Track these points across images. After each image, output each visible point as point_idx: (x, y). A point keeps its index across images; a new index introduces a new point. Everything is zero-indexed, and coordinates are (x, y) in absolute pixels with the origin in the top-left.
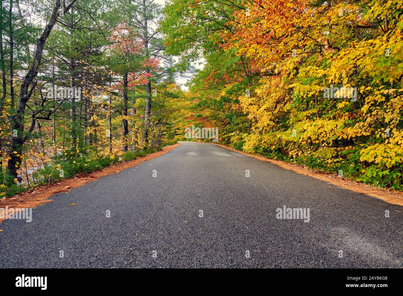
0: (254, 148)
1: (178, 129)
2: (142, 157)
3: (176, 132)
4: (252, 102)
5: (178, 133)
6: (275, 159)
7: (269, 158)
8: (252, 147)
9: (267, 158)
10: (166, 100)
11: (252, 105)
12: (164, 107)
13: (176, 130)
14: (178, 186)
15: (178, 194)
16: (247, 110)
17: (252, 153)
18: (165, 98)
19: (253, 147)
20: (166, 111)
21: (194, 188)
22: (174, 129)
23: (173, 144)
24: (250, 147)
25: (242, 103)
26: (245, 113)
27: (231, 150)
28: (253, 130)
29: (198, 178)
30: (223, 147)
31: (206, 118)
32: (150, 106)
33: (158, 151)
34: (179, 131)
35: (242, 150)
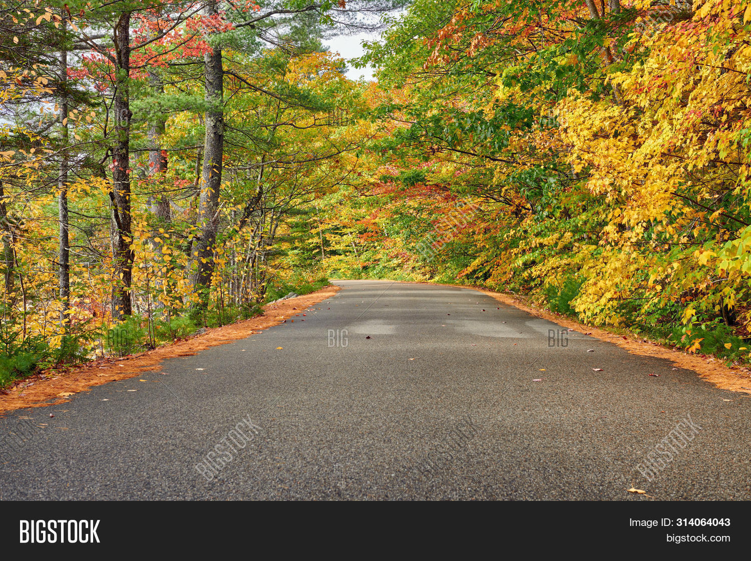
0: (621, 307)
1: (336, 230)
2: (179, 340)
3: (326, 243)
4: (607, 123)
5: (337, 247)
6: (693, 348)
7: (671, 347)
8: (611, 299)
9: (665, 345)
10: (284, 118)
11: (606, 137)
12: (278, 146)
13: (328, 236)
14: (272, 452)
15: (265, 481)
16: (586, 156)
17: (612, 325)
18: (280, 112)
19: (615, 303)
20: (282, 160)
21: (331, 460)
22: (319, 229)
23: (312, 292)
24: (603, 301)
25: (565, 130)
26: (577, 169)
27: (534, 312)
28: (611, 235)
29: (360, 424)
30: (503, 303)
31: (442, 187)
32: (219, 139)
33: (246, 317)
34: (338, 238)
35: (573, 314)
